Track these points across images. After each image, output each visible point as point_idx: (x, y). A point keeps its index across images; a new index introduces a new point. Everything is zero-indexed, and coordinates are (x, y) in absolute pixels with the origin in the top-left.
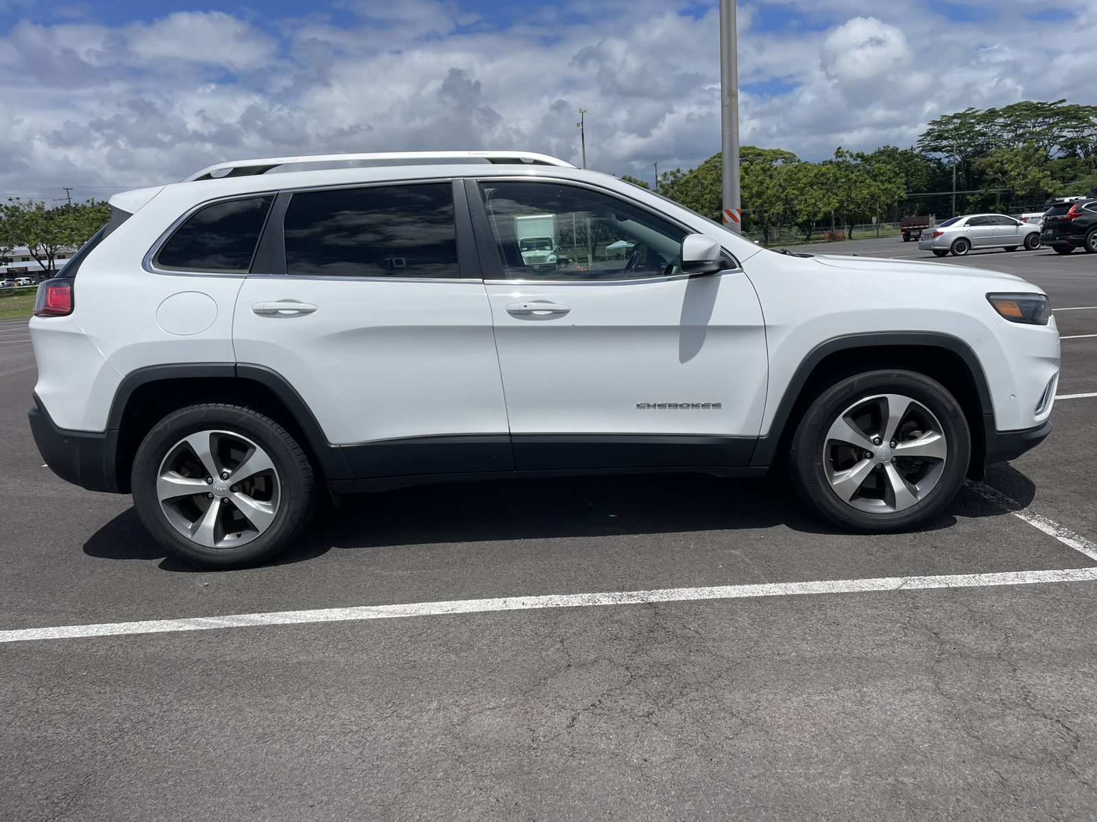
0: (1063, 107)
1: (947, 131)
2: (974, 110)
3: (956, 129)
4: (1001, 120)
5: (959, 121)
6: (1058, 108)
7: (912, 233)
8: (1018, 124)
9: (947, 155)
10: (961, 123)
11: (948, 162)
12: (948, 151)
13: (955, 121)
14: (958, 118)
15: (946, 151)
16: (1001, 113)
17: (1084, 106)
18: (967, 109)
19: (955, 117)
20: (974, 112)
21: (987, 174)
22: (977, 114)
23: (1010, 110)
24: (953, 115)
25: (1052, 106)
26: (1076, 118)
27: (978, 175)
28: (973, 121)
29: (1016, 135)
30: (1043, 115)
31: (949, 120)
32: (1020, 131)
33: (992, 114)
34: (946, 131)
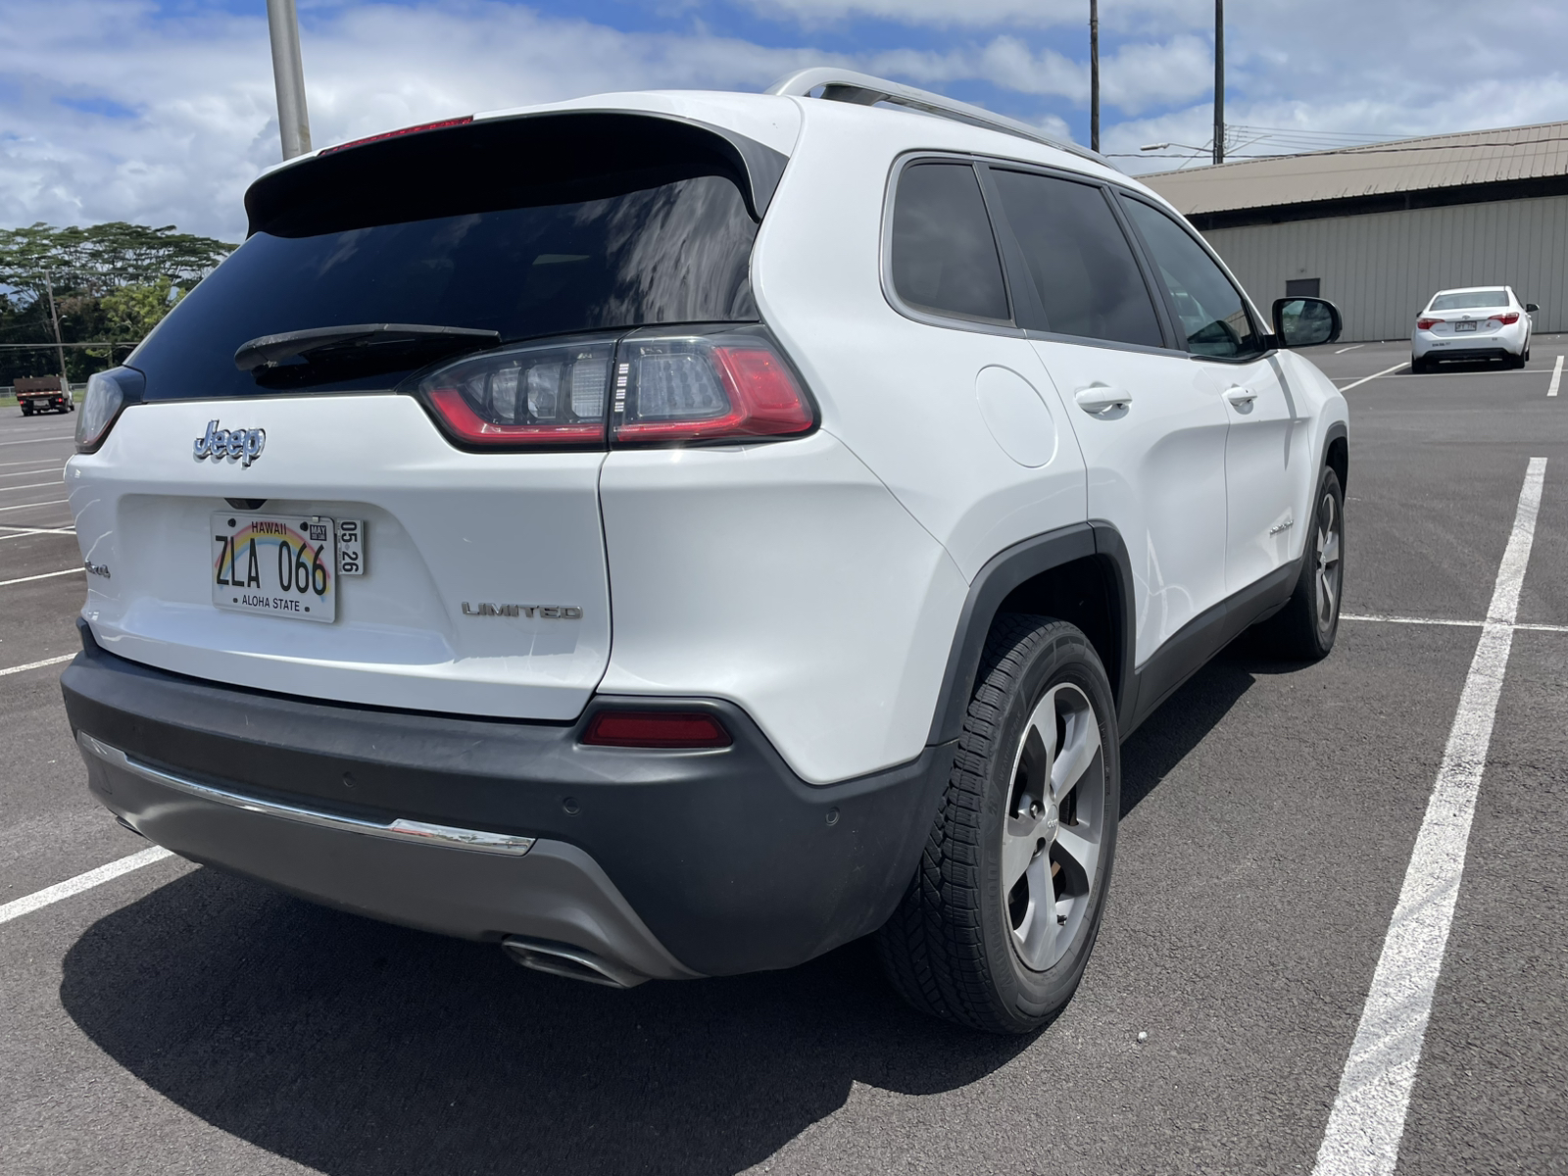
0: (173, 236)
1: (9, 253)
2: (45, 227)
3: (22, 252)
4: (89, 246)
5: (25, 240)
6: (167, 237)
7: (37, 403)
8: (115, 254)
9: (16, 289)
10: (29, 244)
11: (19, 300)
12: (16, 284)
13: (19, 239)
14: (24, 236)
15: (12, 282)
16: (86, 234)
17: (201, 237)
18: (34, 223)
19: (17, 233)
20: (45, 230)
21: (110, 320)
22: (51, 232)
23: (98, 232)
24: (14, 230)
25: (159, 234)
26: (193, 252)
27: (71, 321)
28: (45, 242)
29: (114, 268)
30: (148, 244)
31: (9, 237)
32: (119, 264)
33: (73, 236)
34: (7, 253)
